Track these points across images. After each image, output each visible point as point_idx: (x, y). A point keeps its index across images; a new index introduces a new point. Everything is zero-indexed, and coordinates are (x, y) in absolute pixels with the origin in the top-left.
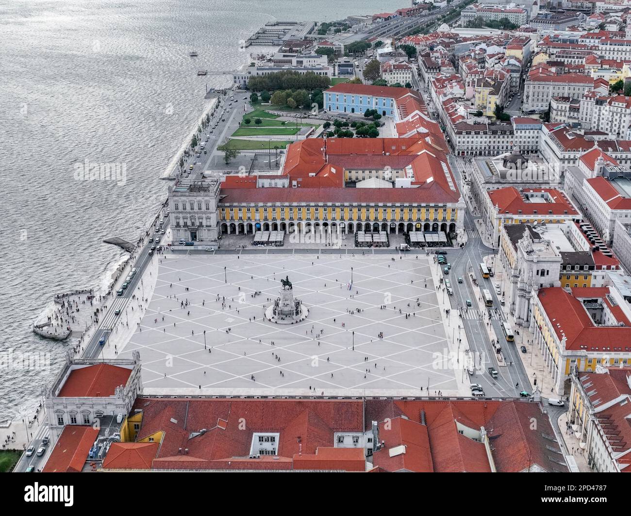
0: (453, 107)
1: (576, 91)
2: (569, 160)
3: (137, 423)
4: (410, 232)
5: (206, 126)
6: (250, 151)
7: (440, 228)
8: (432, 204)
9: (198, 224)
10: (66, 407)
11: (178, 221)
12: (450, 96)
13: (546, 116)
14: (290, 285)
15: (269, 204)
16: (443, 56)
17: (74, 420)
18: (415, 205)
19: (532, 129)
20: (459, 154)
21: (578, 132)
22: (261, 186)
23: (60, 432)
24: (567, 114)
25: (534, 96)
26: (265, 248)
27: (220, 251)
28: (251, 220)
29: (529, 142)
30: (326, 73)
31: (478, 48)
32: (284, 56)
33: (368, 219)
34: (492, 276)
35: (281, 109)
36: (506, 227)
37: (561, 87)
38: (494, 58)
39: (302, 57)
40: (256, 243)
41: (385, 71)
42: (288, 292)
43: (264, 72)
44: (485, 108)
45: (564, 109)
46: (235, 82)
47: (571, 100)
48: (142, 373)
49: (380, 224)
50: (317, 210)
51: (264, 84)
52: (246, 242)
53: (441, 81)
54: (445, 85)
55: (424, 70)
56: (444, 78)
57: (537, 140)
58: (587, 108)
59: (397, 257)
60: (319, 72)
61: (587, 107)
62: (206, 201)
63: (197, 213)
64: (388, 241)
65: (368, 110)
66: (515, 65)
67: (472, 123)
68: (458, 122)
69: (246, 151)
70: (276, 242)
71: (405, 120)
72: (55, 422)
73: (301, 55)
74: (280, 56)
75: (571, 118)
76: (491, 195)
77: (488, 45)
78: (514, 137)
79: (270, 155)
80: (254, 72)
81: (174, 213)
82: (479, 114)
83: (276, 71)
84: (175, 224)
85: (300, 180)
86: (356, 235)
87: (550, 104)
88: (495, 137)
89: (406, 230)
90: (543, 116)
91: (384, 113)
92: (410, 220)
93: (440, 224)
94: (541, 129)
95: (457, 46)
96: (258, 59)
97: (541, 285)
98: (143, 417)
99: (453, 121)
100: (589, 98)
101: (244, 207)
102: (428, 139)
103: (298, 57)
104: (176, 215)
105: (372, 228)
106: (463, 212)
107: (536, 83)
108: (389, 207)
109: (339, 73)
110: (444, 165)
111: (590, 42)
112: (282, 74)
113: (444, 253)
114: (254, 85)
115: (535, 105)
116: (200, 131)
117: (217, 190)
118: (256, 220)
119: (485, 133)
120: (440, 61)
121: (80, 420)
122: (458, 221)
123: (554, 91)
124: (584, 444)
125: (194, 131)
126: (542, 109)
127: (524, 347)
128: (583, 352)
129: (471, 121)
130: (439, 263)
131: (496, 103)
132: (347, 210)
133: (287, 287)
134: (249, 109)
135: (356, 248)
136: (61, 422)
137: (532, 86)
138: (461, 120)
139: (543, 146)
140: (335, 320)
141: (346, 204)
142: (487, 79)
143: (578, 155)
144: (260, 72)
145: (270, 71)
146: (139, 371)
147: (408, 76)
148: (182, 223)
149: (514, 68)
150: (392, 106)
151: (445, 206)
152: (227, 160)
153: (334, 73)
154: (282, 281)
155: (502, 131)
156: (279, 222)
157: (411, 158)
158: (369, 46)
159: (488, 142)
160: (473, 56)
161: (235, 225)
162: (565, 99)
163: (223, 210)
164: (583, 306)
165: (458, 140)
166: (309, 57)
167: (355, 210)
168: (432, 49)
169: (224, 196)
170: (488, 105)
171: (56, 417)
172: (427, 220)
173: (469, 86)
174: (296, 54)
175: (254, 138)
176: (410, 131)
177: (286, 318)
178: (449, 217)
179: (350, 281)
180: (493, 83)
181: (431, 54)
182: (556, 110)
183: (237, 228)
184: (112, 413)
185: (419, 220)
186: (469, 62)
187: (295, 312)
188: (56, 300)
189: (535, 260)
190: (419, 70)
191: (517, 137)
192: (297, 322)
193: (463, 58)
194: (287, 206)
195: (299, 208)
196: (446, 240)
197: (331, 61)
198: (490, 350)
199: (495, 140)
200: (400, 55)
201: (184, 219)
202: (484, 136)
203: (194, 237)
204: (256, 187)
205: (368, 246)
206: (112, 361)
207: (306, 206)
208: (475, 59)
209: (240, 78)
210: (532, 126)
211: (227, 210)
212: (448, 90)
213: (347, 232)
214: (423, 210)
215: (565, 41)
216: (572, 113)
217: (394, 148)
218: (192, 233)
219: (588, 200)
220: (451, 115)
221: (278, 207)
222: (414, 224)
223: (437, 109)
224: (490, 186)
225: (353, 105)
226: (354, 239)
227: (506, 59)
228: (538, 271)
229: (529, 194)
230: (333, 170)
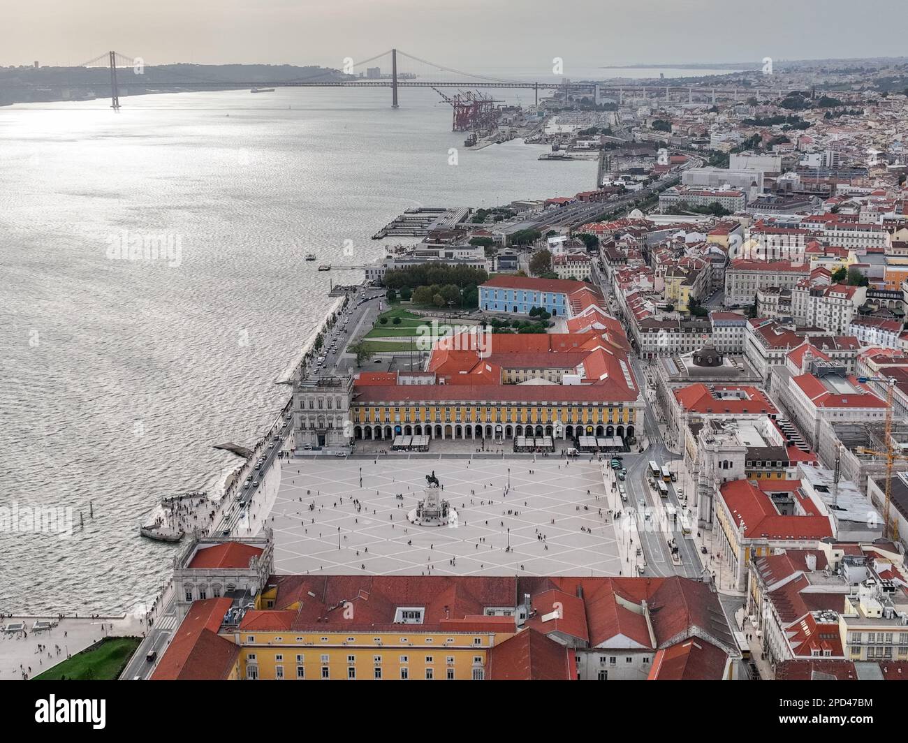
0: (638, 302)
1: (789, 281)
2: (776, 359)
3: (271, 600)
4: (580, 437)
5: (332, 326)
6: (387, 353)
7: (615, 432)
8: (606, 403)
9: (327, 426)
10: (196, 580)
11: (303, 421)
12: (636, 290)
13: (752, 312)
14: (437, 482)
15: (412, 403)
16: (631, 246)
17: (203, 595)
18: (585, 403)
19: (734, 326)
20: (645, 357)
21: (789, 328)
22: (401, 384)
23: (187, 609)
24: (777, 307)
25: (737, 287)
26: (406, 453)
27: (352, 456)
28: (390, 422)
29: (731, 342)
30: (482, 266)
31: (675, 236)
32: (429, 247)
33: (529, 421)
34: (675, 481)
35: (426, 309)
36: (690, 426)
37: (770, 277)
38: (694, 248)
39: (452, 248)
40: (396, 448)
41: (557, 263)
42: (435, 490)
43: (404, 264)
44: (677, 301)
45: (772, 301)
46: (367, 277)
47: (781, 291)
48: (275, 554)
49: (544, 427)
50: (468, 410)
51: (403, 279)
52: (384, 447)
53: (627, 274)
54: (631, 278)
55: (606, 262)
56: (630, 270)
57: (741, 339)
58: (801, 300)
59: (563, 462)
60: (473, 264)
61: (800, 298)
62: (338, 397)
63: (326, 412)
64: (553, 446)
65: (534, 307)
66: (718, 254)
67: (661, 320)
68: (643, 318)
69: (382, 353)
70: (419, 446)
71: (578, 316)
72: (183, 597)
73: (451, 246)
74: (424, 248)
75: (782, 312)
76: (676, 393)
77: (687, 233)
78: (713, 336)
79: (412, 357)
80: (391, 265)
81: (299, 412)
82: (670, 309)
83: (419, 264)
84: (300, 426)
85: (448, 377)
86: (516, 439)
87: (756, 296)
88: (688, 336)
89: (575, 434)
90: (748, 311)
91: (555, 313)
92: (580, 422)
93: (615, 427)
94: (745, 326)
95: (649, 235)
96: (396, 252)
97: (725, 479)
98: (278, 592)
99: (638, 317)
100: (801, 288)
101: (382, 406)
102: (605, 336)
103: (447, 248)
104: (301, 415)
105: (534, 432)
106: (642, 412)
107: (739, 271)
108: (554, 406)
109: (499, 268)
110: (623, 364)
111: (813, 226)
112: (427, 267)
113: (619, 459)
114: (391, 280)
115: (739, 299)
116: (324, 331)
117: (350, 386)
118: (395, 422)
119: (677, 331)
120: (626, 251)
121: (210, 594)
122: (637, 424)
123: (761, 281)
124: (760, 632)
125: (319, 330)
126: (748, 303)
127: (705, 548)
128: (764, 541)
129: (659, 317)
130: (613, 468)
131: (689, 295)
132: (504, 410)
133: (433, 484)
134: (384, 307)
135: (515, 453)
136: (189, 597)
137: (734, 275)
138: (647, 316)
139: (748, 346)
140: (487, 522)
141: (504, 403)
142: (679, 267)
143: (787, 352)
144: (399, 265)
145: (411, 264)
146: (271, 550)
147: (586, 269)
148: (308, 425)
149: (716, 257)
150: (564, 303)
151: (621, 405)
152: (358, 363)
153: (493, 268)
154: (427, 477)
155: (697, 328)
156: (423, 425)
157: (583, 356)
158: (538, 236)
159: (680, 343)
160: (669, 246)
161: (370, 428)
162: (773, 290)
163: (357, 410)
164: (771, 499)
165: (644, 339)
166: (461, 248)
167: (514, 410)
168: (617, 238)
169: (357, 394)
170: (680, 298)
171: (185, 592)
172: (600, 422)
173: (658, 276)
174: (444, 245)
175: (392, 340)
176: (583, 327)
177: (432, 520)
178: (626, 417)
179: (507, 485)
180: (687, 272)
181: (616, 244)
182: (763, 303)
183: (373, 432)
184: (245, 586)
185: (590, 422)
186: (663, 252)
187: (442, 512)
188: (164, 503)
189: (716, 450)
190: (601, 263)
191: (715, 336)
192: (444, 524)
193: (656, 248)
194: (433, 405)
195: (448, 407)
196: (622, 445)
197: (489, 253)
198: (665, 551)
199: (688, 339)
200: (577, 245)
201: (310, 419)
202: (675, 334)
203: (322, 442)
204: (395, 385)
205: (529, 451)
206: (242, 540)
207: (455, 405)
208: (671, 249)
209: (374, 272)
210: (734, 322)
211: (362, 410)
212: (634, 283)
213: (504, 437)
214: (595, 410)
215: (782, 226)
216: (782, 307)
217: (563, 345)
218: (319, 437)
219: (795, 402)
220: (635, 311)
221: (423, 406)
222: (585, 427)
223: (621, 307)
224: (677, 385)
225: (516, 302)
226: (513, 444)
227: (706, 247)
228: (720, 463)
229: (722, 392)
230: (489, 368)
